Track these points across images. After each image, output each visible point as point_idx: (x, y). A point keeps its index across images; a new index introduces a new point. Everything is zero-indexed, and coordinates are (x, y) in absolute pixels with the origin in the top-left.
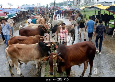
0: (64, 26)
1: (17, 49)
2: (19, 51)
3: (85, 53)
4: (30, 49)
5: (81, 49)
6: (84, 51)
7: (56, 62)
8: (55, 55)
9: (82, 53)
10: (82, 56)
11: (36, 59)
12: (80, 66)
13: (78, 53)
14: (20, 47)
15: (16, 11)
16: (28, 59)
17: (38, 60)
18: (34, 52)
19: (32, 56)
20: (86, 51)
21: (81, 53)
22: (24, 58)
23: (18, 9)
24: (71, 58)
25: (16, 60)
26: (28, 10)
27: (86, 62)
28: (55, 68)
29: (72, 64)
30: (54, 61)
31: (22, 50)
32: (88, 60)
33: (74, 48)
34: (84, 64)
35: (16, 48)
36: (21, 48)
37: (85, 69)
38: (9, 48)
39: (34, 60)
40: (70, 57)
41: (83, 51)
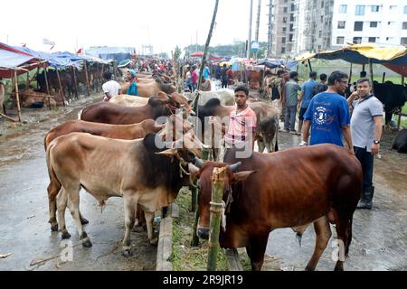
0: (242, 96)
1: (79, 149)
2: (83, 155)
3: (322, 183)
4: (116, 153)
5: (309, 166)
6: (319, 175)
7: (220, 193)
8: (221, 170)
9: (312, 183)
10: (310, 193)
11: (127, 189)
12: (299, 235)
13: (297, 181)
14: (87, 143)
15: (72, 60)
16: (104, 184)
17: (132, 194)
18: (124, 165)
19: (117, 176)
20: (325, 178)
21: (307, 182)
22: (93, 180)
23: (79, 55)
24: (272, 196)
25: (73, 184)
26: (110, 61)
27: (322, 221)
28: (217, 218)
29: (272, 220)
30: (214, 189)
31: (94, 153)
32: (332, 216)
33: (285, 162)
34: (317, 230)
35: (76, 144)
36: (92, 145)
37: (320, 248)
38: (58, 143)
39: (121, 192)
40: (269, 192)
41: (317, 176)
